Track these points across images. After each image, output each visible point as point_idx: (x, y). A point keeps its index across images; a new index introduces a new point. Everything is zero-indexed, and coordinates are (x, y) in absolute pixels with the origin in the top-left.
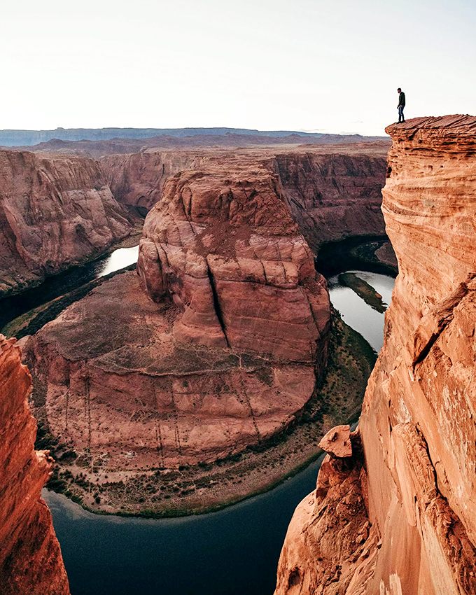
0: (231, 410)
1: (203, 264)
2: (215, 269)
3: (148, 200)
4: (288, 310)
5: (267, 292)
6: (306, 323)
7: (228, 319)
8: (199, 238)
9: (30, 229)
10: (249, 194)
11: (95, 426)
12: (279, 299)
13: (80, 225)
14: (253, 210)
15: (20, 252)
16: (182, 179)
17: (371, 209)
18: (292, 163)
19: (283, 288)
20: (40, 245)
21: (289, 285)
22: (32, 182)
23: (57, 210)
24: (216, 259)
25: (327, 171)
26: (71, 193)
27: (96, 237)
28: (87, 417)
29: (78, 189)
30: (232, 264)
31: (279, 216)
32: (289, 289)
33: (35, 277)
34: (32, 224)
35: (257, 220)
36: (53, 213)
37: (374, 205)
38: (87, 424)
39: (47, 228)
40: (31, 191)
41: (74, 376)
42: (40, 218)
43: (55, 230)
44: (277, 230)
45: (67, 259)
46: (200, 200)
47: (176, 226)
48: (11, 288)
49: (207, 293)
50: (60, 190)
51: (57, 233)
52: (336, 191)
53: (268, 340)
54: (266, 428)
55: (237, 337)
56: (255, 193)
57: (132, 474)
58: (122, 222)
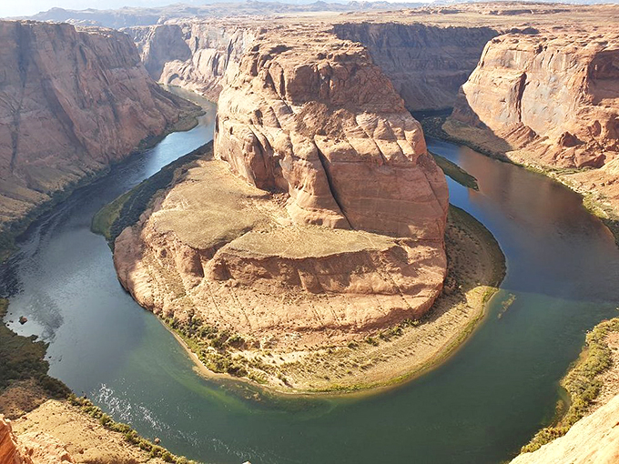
0: (377, 288)
1: (312, 146)
2: (326, 152)
3: (182, 79)
4: (409, 189)
5: (386, 172)
6: (430, 200)
7: (346, 200)
8: (299, 118)
9: (84, 113)
10: (350, 68)
11: (248, 311)
12: (399, 179)
13: (132, 107)
14: (357, 87)
15: (80, 139)
16: (262, 52)
17: (427, 83)
18: (348, 33)
19: (403, 167)
20: (98, 131)
21: (408, 163)
22: (76, 60)
23: (106, 91)
24: (325, 141)
25: (382, 42)
26: (114, 71)
27: (149, 121)
28: (236, 302)
29: (120, 67)
30: (343, 145)
31: (384, 92)
32: (409, 168)
33: (101, 166)
34: (83, 107)
35: (361, 97)
36: (103, 95)
37: (430, 77)
38: (240, 310)
39: (100, 111)
40: (77, 69)
41: (208, 266)
42: (92, 100)
43: (109, 114)
44: (385, 107)
45: (127, 145)
46: (293, 76)
47: (269, 106)
48: (80, 178)
49: (322, 176)
50: (103, 68)
51: (111, 116)
52: (391, 63)
53: (392, 219)
54: (415, 302)
55: (358, 218)
56: (356, 68)
57: (305, 353)
58: (167, 103)
